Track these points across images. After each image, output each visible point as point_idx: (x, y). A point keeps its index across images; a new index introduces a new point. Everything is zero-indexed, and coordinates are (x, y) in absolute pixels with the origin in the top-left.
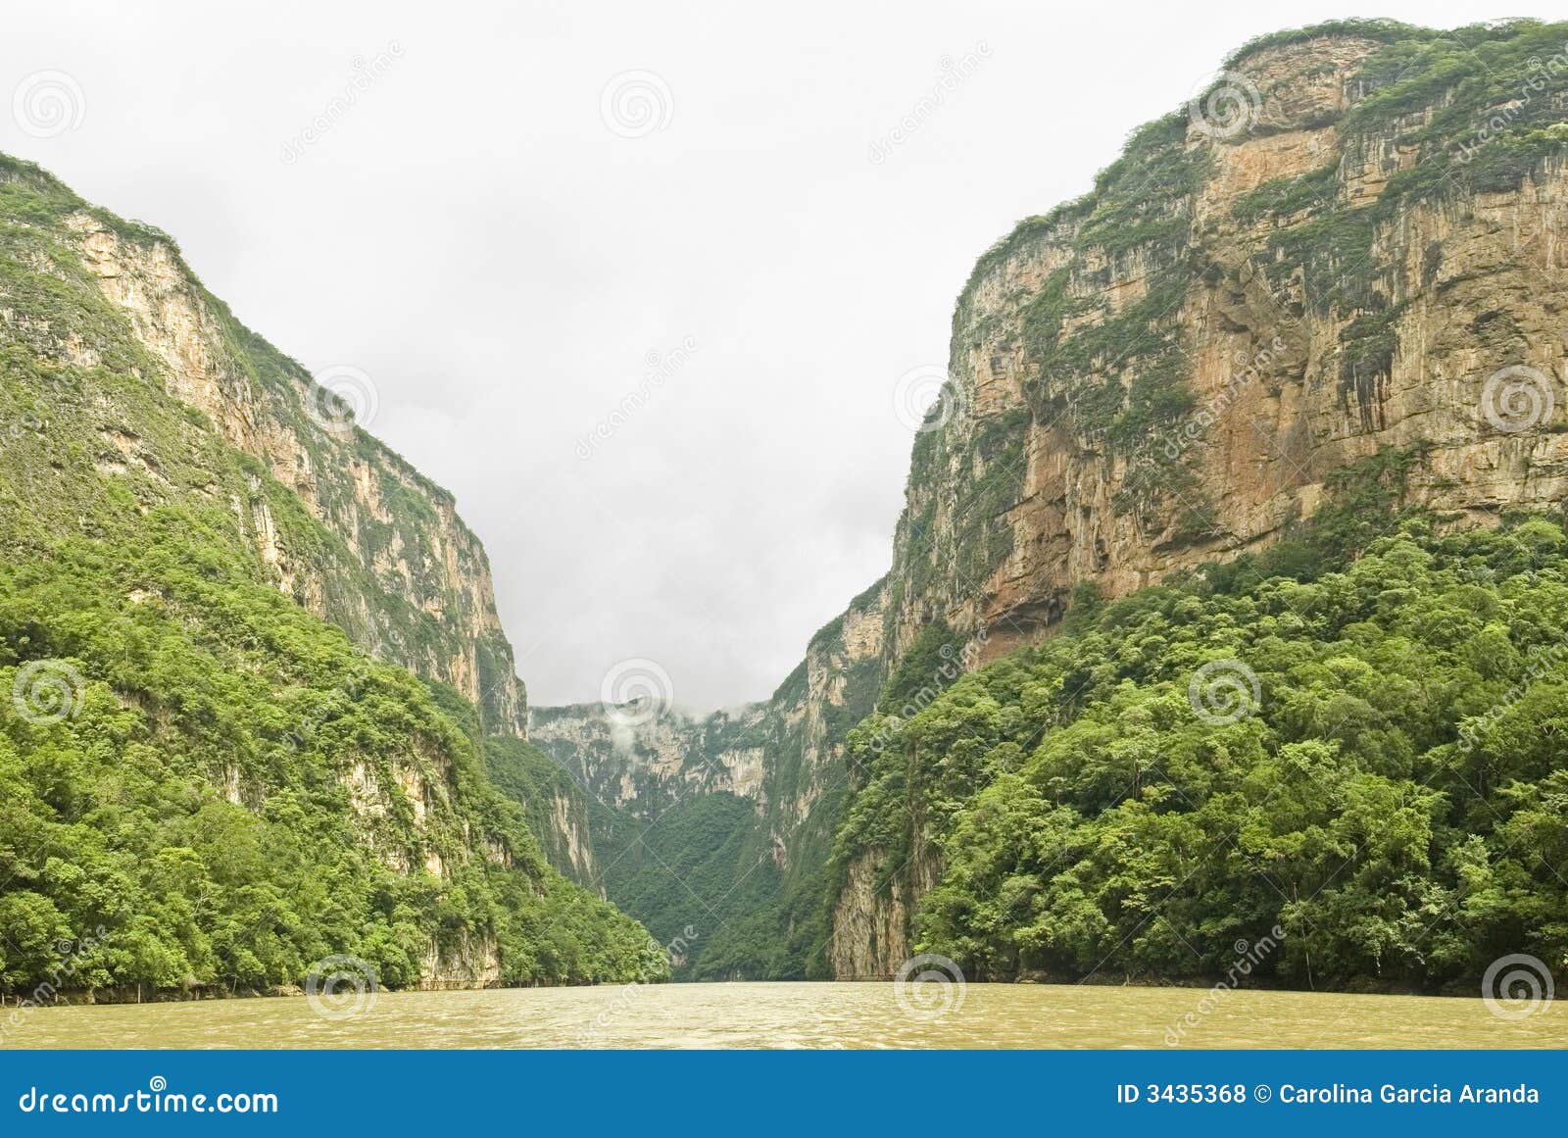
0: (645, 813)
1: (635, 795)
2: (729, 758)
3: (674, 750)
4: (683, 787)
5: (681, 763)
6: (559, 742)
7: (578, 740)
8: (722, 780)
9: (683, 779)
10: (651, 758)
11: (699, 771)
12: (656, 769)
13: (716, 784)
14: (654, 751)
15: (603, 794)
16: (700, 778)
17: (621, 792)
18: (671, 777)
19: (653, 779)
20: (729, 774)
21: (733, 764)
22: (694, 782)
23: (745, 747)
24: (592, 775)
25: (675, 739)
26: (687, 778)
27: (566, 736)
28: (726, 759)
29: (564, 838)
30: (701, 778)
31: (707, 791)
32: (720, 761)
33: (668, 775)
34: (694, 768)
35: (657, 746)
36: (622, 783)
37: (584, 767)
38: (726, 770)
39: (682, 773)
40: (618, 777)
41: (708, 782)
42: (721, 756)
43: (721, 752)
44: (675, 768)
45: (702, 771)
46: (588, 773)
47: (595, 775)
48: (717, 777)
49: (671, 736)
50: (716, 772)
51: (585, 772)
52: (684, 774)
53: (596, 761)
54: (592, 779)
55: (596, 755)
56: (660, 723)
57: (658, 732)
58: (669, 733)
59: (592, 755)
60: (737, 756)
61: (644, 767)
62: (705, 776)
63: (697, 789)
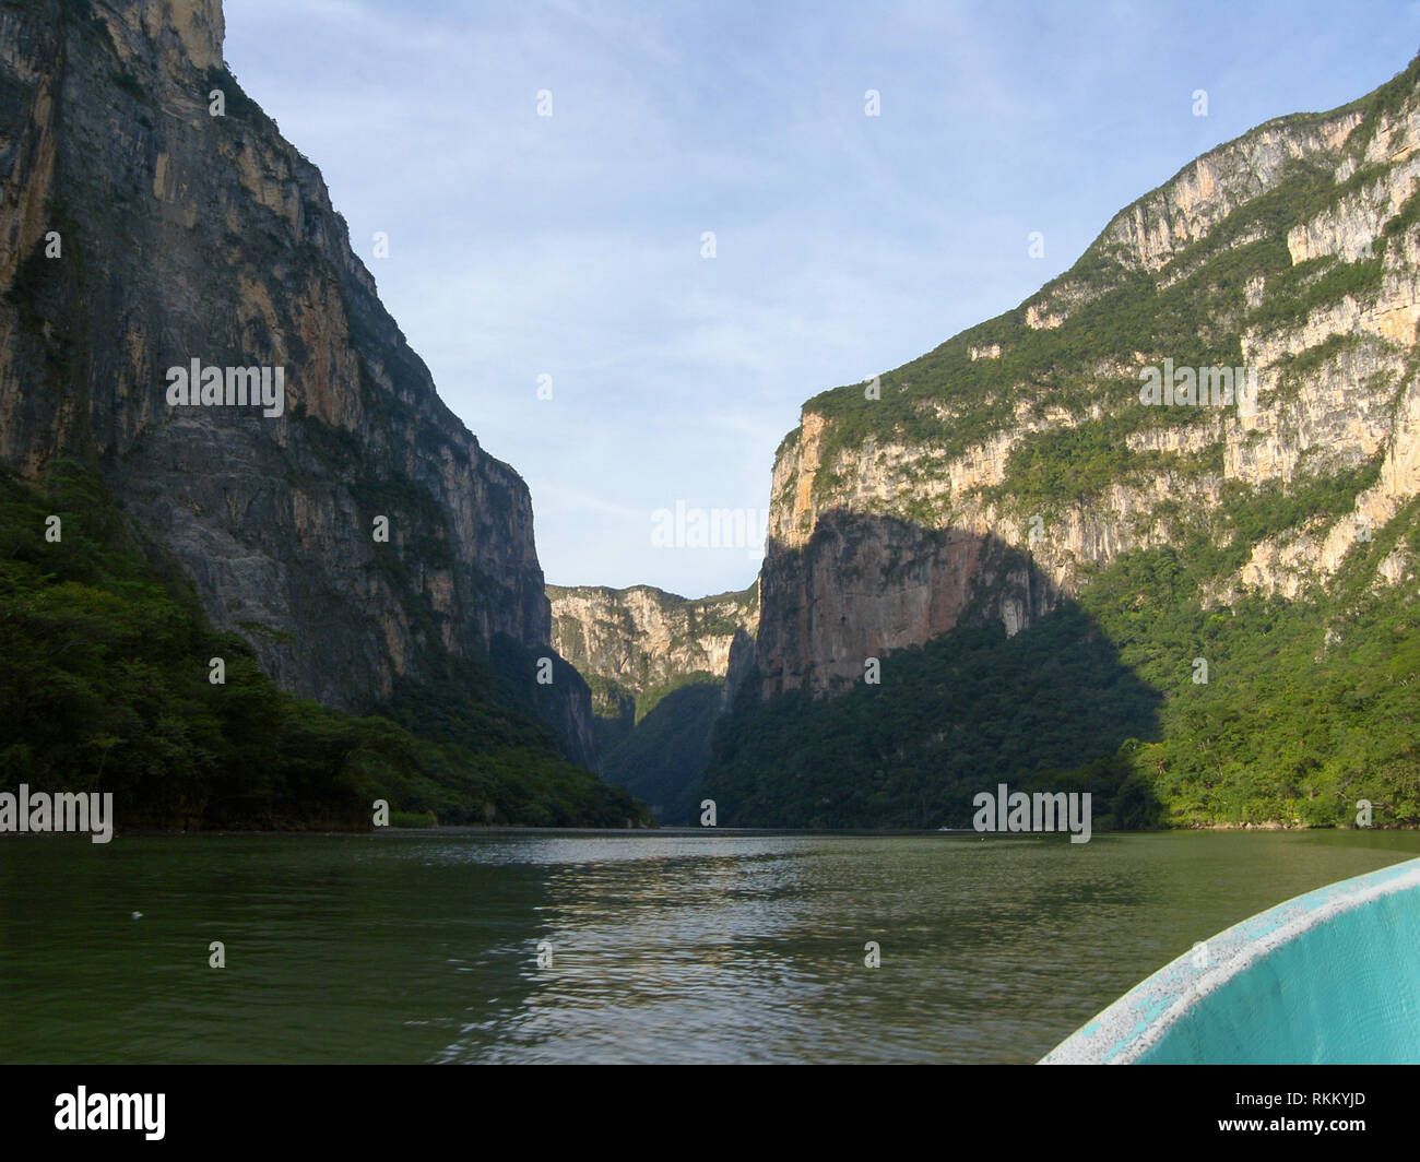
0: (637, 685)
1: (628, 669)
2: (707, 643)
4: (670, 667)
5: (667, 644)
6: (566, 617)
7: (583, 617)
8: (701, 660)
9: (669, 658)
10: (643, 639)
11: (683, 652)
12: (647, 649)
13: (696, 664)
14: (645, 632)
15: (603, 667)
16: (682, 659)
18: (660, 655)
19: (645, 657)
20: (707, 656)
21: (710, 648)
22: (678, 661)
23: (719, 633)
24: (594, 650)
25: (663, 624)
26: (673, 658)
27: (573, 614)
28: (705, 644)
29: (574, 721)
30: (684, 658)
31: (688, 669)
32: (700, 644)
33: (657, 653)
34: (678, 650)
35: (648, 629)
37: (587, 642)
38: (704, 654)
39: (668, 652)
41: (689, 663)
43: (701, 637)
44: (663, 648)
45: (685, 653)
46: (590, 647)
47: (597, 650)
48: (697, 658)
49: (661, 621)
50: (696, 654)
51: (587, 646)
52: (669, 654)
53: (598, 638)
54: (593, 653)
55: (597, 633)
56: (652, 609)
57: (650, 617)
58: (658, 618)
59: (594, 632)
60: (714, 641)
61: (637, 646)
62: (687, 657)
63: (680, 668)
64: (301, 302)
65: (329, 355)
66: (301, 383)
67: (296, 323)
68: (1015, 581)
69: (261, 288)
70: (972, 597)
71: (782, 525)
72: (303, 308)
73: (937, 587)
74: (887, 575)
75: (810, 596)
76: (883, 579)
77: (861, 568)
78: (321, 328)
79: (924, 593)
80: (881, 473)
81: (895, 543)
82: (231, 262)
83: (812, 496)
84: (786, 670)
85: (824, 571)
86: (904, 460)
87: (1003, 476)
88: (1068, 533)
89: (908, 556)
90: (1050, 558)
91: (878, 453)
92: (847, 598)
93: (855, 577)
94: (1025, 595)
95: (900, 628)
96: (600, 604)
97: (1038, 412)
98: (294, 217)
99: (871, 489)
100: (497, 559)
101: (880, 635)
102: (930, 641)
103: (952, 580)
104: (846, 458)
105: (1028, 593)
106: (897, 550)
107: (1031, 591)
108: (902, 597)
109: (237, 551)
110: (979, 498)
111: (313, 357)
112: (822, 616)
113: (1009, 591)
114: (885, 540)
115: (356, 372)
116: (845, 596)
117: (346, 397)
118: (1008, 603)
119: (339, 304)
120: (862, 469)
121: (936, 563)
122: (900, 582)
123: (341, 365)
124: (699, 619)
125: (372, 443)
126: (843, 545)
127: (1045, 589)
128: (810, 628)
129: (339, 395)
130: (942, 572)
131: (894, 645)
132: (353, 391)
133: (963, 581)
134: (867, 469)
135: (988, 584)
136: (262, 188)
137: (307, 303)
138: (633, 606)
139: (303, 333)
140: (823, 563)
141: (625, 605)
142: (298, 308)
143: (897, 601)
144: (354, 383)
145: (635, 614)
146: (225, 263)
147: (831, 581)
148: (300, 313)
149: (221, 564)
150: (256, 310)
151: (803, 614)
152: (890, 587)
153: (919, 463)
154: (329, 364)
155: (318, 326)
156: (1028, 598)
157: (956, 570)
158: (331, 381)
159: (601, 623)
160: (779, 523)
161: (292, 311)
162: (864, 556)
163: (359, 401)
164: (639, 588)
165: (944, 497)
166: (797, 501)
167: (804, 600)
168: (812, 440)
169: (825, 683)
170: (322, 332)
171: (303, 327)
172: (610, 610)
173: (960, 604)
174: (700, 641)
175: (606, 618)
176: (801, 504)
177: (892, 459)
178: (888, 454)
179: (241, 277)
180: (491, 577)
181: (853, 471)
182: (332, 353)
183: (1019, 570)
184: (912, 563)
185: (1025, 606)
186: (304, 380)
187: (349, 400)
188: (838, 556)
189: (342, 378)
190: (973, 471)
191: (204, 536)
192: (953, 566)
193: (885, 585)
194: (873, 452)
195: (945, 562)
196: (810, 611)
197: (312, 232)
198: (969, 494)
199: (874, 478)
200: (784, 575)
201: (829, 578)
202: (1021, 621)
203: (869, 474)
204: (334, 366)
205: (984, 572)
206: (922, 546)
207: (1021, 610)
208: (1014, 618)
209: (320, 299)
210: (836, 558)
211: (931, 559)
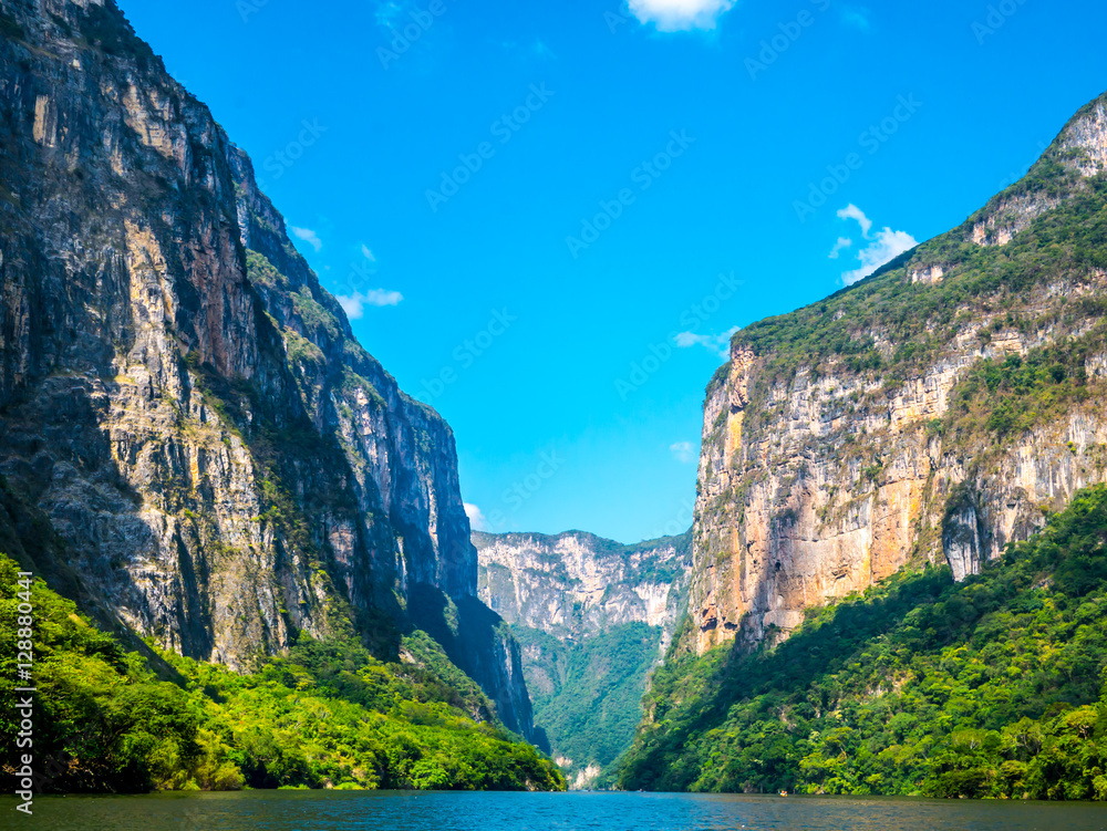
0: (570, 637)
1: (561, 620)
2: (643, 592)
3: (597, 581)
4: (605, 617)
5: (602, 593)
6: (494, 565)
7: (512, 565)
8: (638, 610)
9: (604, 608)
10: (576, 588)
11: (619, 601)
12: (581, 597)
13: (632, 613)
14: (578, 580)
15: (534, 618)
16: (618, 608)
17: (549, 617)
18: (594, 605)
19: (577, 607)
20: (644, 606)
21: (647, 597)
22: (613, 612)
23: (658, 581)
24: (524, 600)
25: (597, 572)
26: (607, 607)
27: (503, 563)
28: (641, 593)
30: (620, 608)
31: (624, 619)
32: (636, 593)
33: (591, 604)
34: (613, 599)
35: (582, 577)
36: (550, 609)
37: (517, 592)
38: (641, 602)
39: (603, 602)
40: (547, 604)
41: (624, 612)
43: (637, 585)
44: (598, 595)
45: (621, 602)
46: (520, 597)
47: (527, 599)
48: (634, 608)
49: (595, 569)
50: (632, 603)
51: (517, 596)
52: (603, 604)
53: (528, 587)
54: (523, 603)
55: (528, 582)
56: (585, 556)
57: (583, 564)
58: (591, 566)
59: (524, 581)
60: (651, 590)
61: (570, 595)
62: (623, 607)
63: (616, 618)
64: (192, 247)
65: (222, 301)
66: (194, 330)
67: (186, 268)
68: (961, 522)
69: (148, 233)
70: (916, 539)
71: (713, 466)
72: (194, 252)
73: (878, 529)
74: (823, 519)
75: (742, 540)
76: (819, 521)
77: (794, 510)
78: (214, 272)
79: (864, 537)
80: (815, 409)
81: (831, 483)
82: (116, 207)
83: (743, 435)
84: (721, 622)
85: (757, 514)
86: (838, 395)
87: (946, 408)
88: (1019, 470)
89: (844, 497)
90: (999, 497)
91: (810, 389)
92: (781, 543)
93: (788, 520)
94: (974, 538)
95: (840, 574)
96: (531, 551)
97: (984, 338)
98: (182, 158)
99: (806, 426)
100: (417, 506)
101: (818, 582)
102: (869, 588)
103: (894, 522)
104: (779, 395)
105: (976, 536)
106: (833, 492)
107: (980, 534)
108: (841, 541)
109: (122, 505)
110: (921, 435)
111: (204, 303)
112: (755, 562)
113: (954, 534)
114: (821, 480)
115: (251, 318)
116: (780, 540)
117: (242, 344)
118: (954, 546)
119: (233, 248)
120: (794, 406)
121: (877, 504)
122: (838, 524)
123: (236, 311)
124: (635, 566)
125: (271, 391)
126: (775, 484)
127: (995, 531)
128: (743, 576)
129: (234, 342)
130: (883, 513)
131: (832, 592)
132: (249, 337)
133: (905, 523)
134: (800, 405)
135: (933, 526)
136: (148, 129)
137: (197, 247)
138: (565, 552)
139: (194, 278)
140: (755, 505)
141: (556, 552)
142: (188, 252)
143: (835, 546)
144: (250, 329)
145: (567, 561)
146: (110, 207)
147: (764, 524)
148: (190, 258)
149: (105, 518)
150: (143, 256)
151: (736, 558)
152: (827, 530)
153: (854, 398)
154: (222, 309)
155: (210, 272)
156: (976, 541)
157: (898, 511)
158: (225, 328)
159: (533, 573)
160: (710, 462)
161: (182, 256)
162: (799, 498)
163: (255, 349)
164: (571, 533)
165: (884, 433)
166: (727, 442)
167: (736, 546)
168: (741, 377)
169: (760, 634)
170: (215, 278)
171: (194, 273)
172: (542, 558)
173: (903, 548)
174: (637, 589)
175: (537, 566)
176: (733, 443)
177: (826, 393)
178: (821, 387)
179: (127, 222)
180: (413, 525)
181: (783, 409)
182: (225, 298)
183: (965, 511)
184: (851, 505)
185: (973, 549)
186: (197, 327)
187: (245, 346)
188: (771, 497)
189: (237, 325)
190: (913, 404)
191: (86, 490)
192: (894, 507)
193: (822, 528)
194: (805, 388)
195: (885, 503)
196: (743, 558)
197: (202, 175)
198: (909, 430)
199: (807, 414)
200: (716, 518)
201: (761, 522)
202: (969, 567)
203: (802, 410)
204: (227, 311)
205: (928, 514)
206: (858, 485)
207: (968, 553)
208: (961, 563)
209: (212, 243)
210: (768, 500)
211: (871, 499)
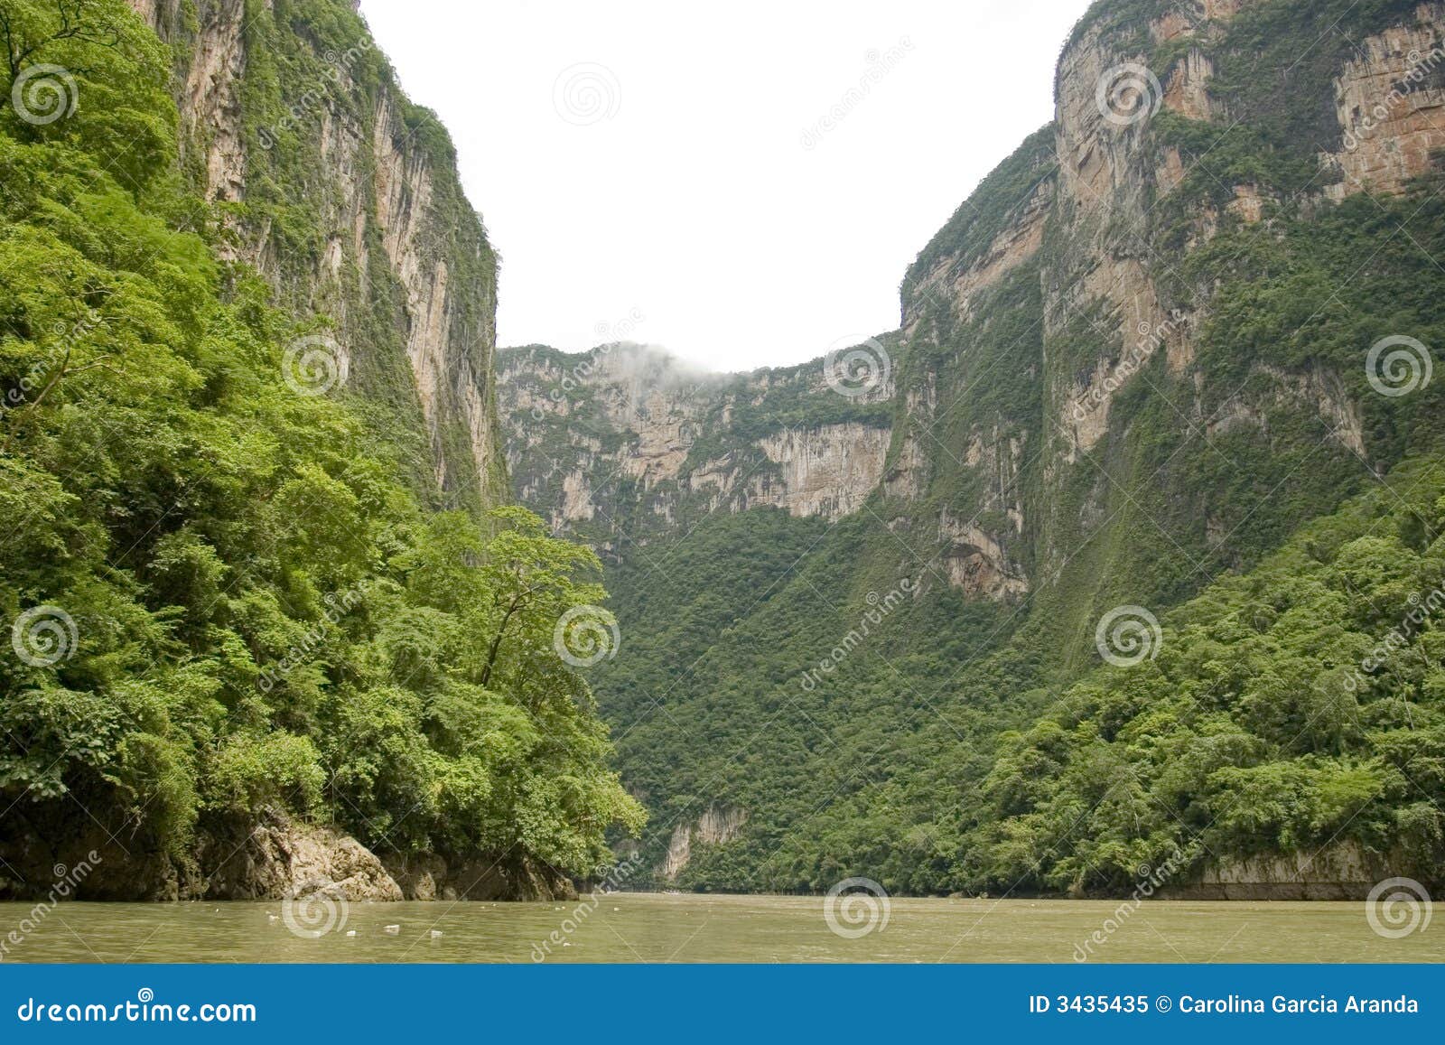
0: (608, 547)
1: (590, 513)
2: (778, 447)
3: (672, 432)
4: (690, 503)
5: (682, 454)
8: (766, 486)
9: (687, 486)
10: (625, 448)
11: (718, 470)
12: (635, 467)
13: (752, 493)
14: (632, 436)
16: (721, 484)
17: (562, 504)
18: (664, 481)
19: (627, 486)
20: (779, 475)
21: (788, 456)
22: (708, 491)
23: (814, 424)
26: (695, 483)
28: (772, 449)
30: (725, 484)
31: (734, 506)
32: (761, 452)
33: (656, 479)
34: (709, 466)
35: (638, 426)
36: (566, 487)
38: (772, 471)
39: (685, 473)
40: (560, 476)
41: (737, 491)
42: (763, 442)
43: (764, 437)
44: (672, 465)
45: (727, 471)
48: (758, 481)
49: (669, 408)
50: (749, 473)
52: (688, 477)
60: (796, 441)
61: (610, 462)
62: (731, 480)
63: (714, 505)
174: (765, 444)
